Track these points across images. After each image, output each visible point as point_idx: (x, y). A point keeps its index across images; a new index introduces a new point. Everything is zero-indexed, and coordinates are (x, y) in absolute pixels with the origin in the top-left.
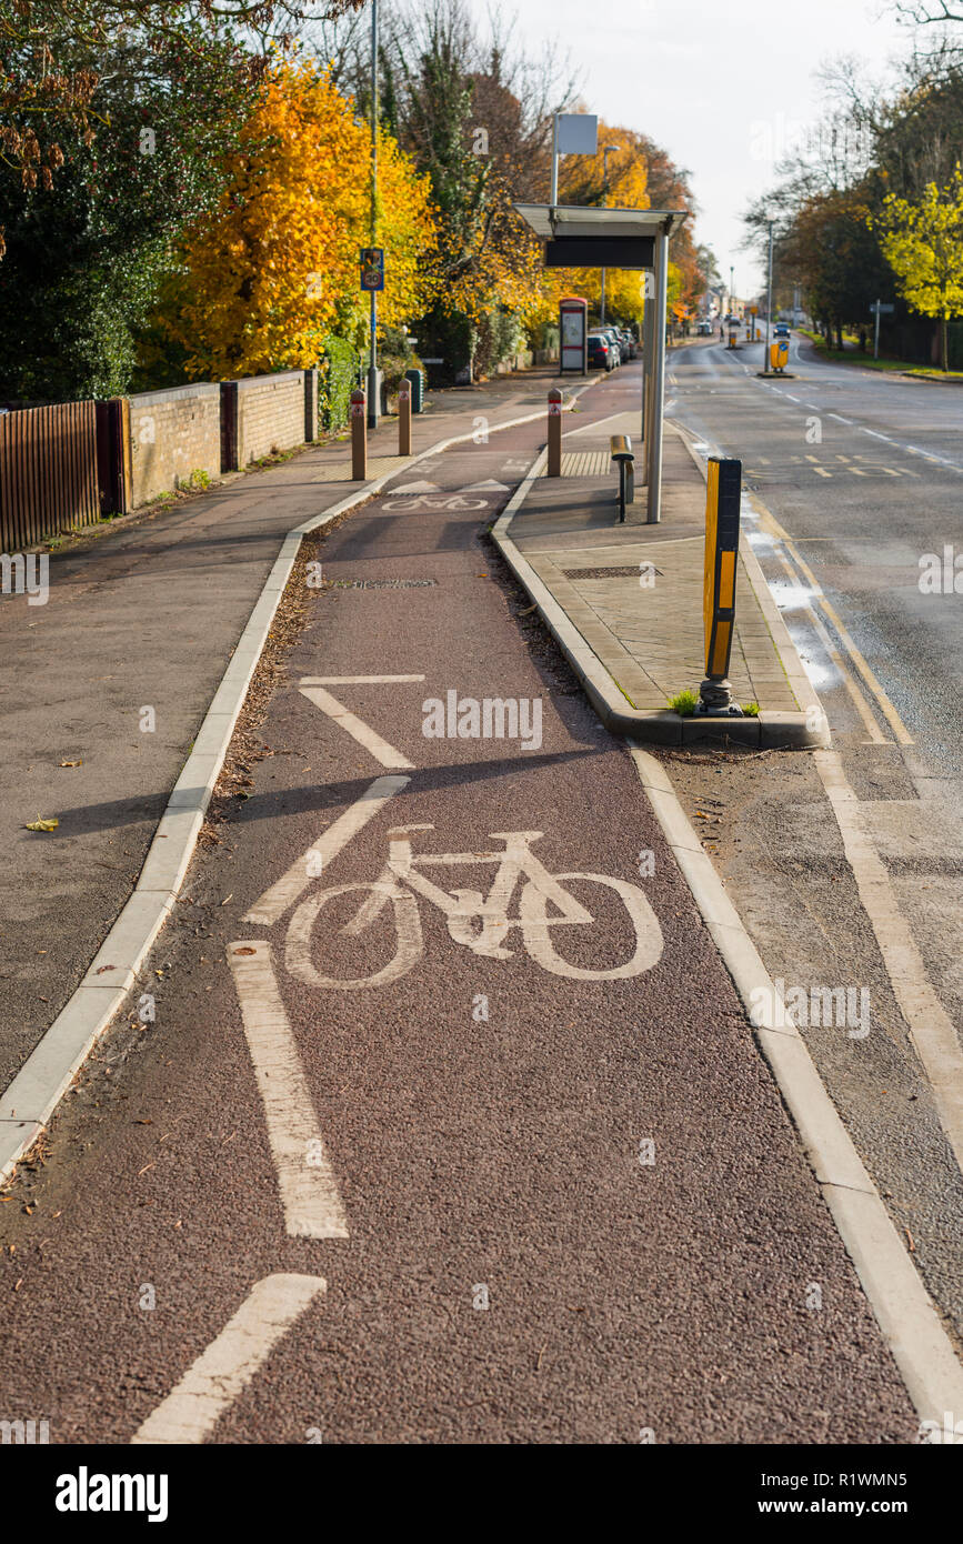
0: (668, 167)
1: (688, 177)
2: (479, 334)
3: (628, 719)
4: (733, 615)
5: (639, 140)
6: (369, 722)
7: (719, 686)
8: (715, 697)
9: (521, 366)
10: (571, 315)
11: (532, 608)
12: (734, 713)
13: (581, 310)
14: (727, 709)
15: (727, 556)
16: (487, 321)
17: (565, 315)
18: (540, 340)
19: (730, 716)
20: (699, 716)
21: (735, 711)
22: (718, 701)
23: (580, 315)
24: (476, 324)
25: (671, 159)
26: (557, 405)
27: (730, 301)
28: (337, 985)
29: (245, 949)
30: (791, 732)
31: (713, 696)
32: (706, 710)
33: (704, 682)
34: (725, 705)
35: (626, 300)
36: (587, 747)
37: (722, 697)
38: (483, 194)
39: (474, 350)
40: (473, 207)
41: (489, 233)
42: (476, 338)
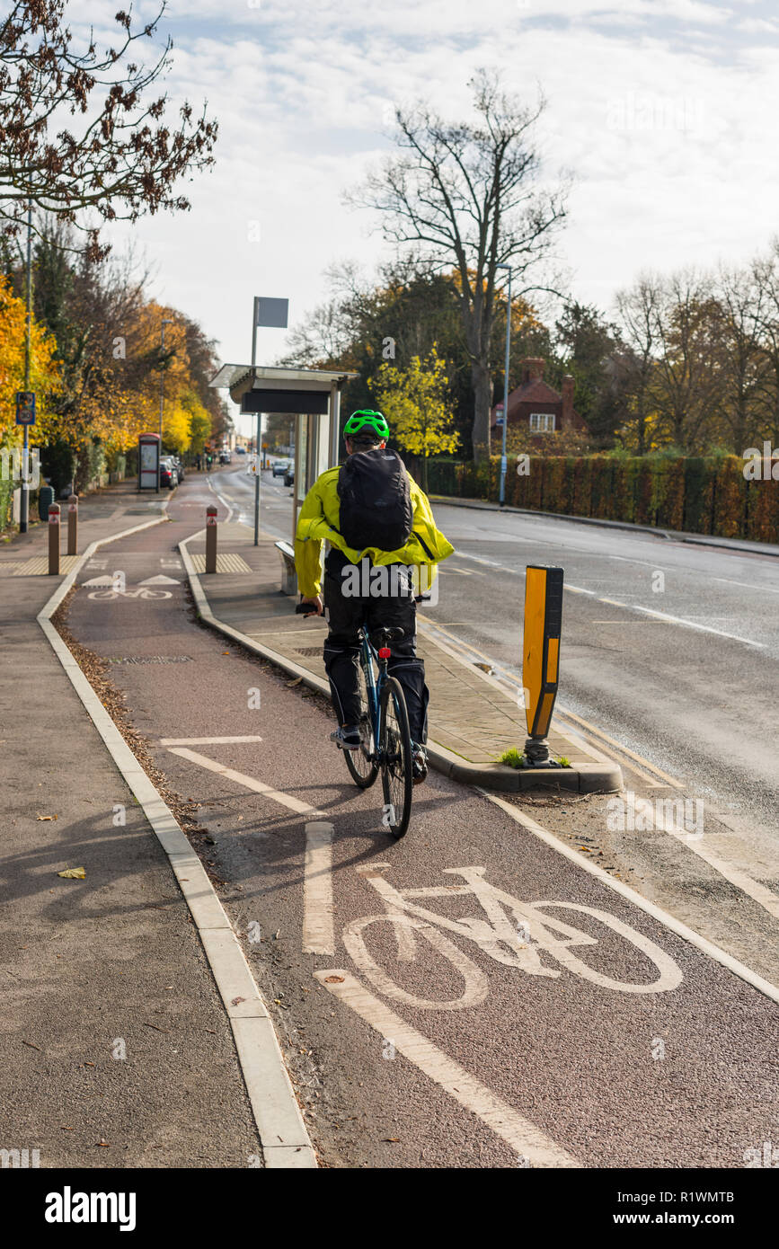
0: (199, 337)
1: (216, 344)
2: (79, 460)
3: (474, 771)
4: (557, 689)
5: (178, 317)
6: (255, 777)
7: (541, 744)
8: (539, 752)
9: (102, 484)
10: (148, 447)
11: (299, 680)
12: (554, 765)
13: (156, 443)
14: (547, 762)
15: (553, 642)
16: (85, 450)
17: (143, 447)
18: (113, 465)
19: (552, 768)
20: (528, 768)
21: (555, 763)
22: (540, 755)
23: (154, 447)
24: (76, 452)
25: (203, 330)
26: (214, 518)
27: (237, 438)
28: (440, 1006)
29: (332, 977)
30: (602, 779)
31: (535, 751)
32: (532, 763)
33: (527, 741)
34: (546, 759)
35: (172, 436)
36: (449, 794)
37: (543, 752)
38: (83, 353)
39: (75, 472)
40: (75, 362)
41: (87, 383)
42: (77, 463)
